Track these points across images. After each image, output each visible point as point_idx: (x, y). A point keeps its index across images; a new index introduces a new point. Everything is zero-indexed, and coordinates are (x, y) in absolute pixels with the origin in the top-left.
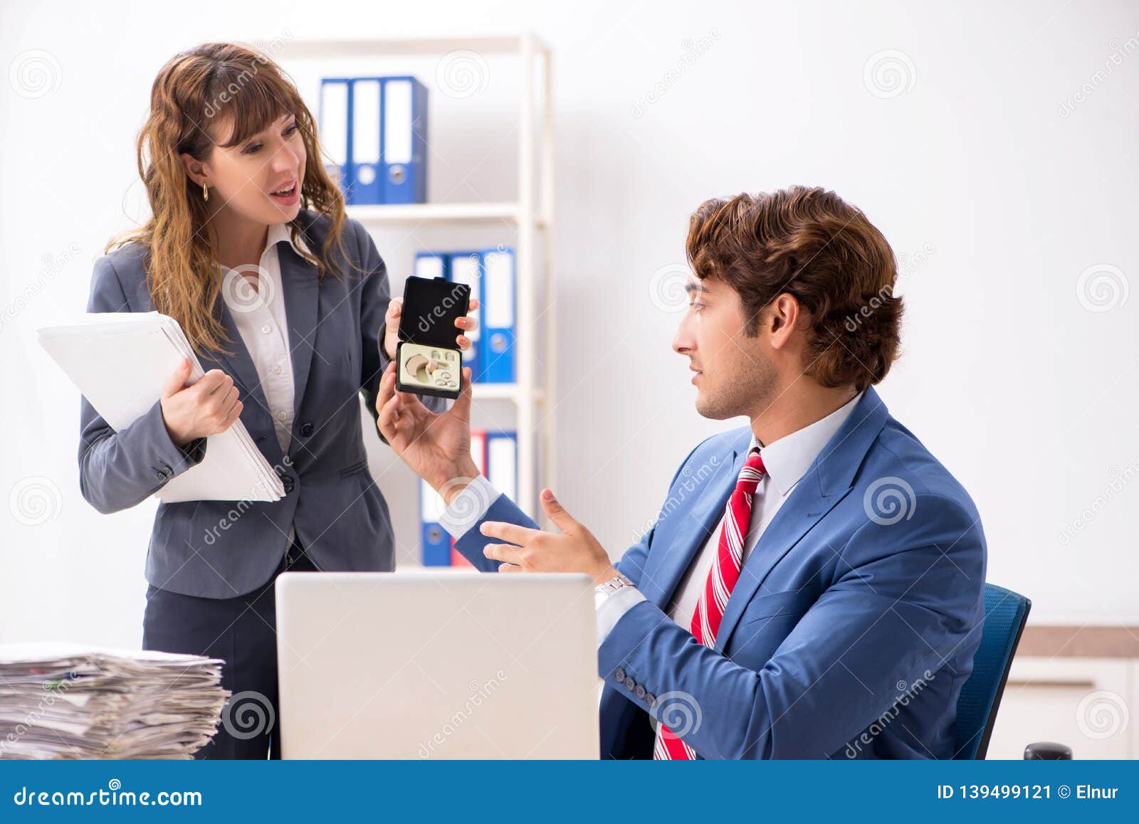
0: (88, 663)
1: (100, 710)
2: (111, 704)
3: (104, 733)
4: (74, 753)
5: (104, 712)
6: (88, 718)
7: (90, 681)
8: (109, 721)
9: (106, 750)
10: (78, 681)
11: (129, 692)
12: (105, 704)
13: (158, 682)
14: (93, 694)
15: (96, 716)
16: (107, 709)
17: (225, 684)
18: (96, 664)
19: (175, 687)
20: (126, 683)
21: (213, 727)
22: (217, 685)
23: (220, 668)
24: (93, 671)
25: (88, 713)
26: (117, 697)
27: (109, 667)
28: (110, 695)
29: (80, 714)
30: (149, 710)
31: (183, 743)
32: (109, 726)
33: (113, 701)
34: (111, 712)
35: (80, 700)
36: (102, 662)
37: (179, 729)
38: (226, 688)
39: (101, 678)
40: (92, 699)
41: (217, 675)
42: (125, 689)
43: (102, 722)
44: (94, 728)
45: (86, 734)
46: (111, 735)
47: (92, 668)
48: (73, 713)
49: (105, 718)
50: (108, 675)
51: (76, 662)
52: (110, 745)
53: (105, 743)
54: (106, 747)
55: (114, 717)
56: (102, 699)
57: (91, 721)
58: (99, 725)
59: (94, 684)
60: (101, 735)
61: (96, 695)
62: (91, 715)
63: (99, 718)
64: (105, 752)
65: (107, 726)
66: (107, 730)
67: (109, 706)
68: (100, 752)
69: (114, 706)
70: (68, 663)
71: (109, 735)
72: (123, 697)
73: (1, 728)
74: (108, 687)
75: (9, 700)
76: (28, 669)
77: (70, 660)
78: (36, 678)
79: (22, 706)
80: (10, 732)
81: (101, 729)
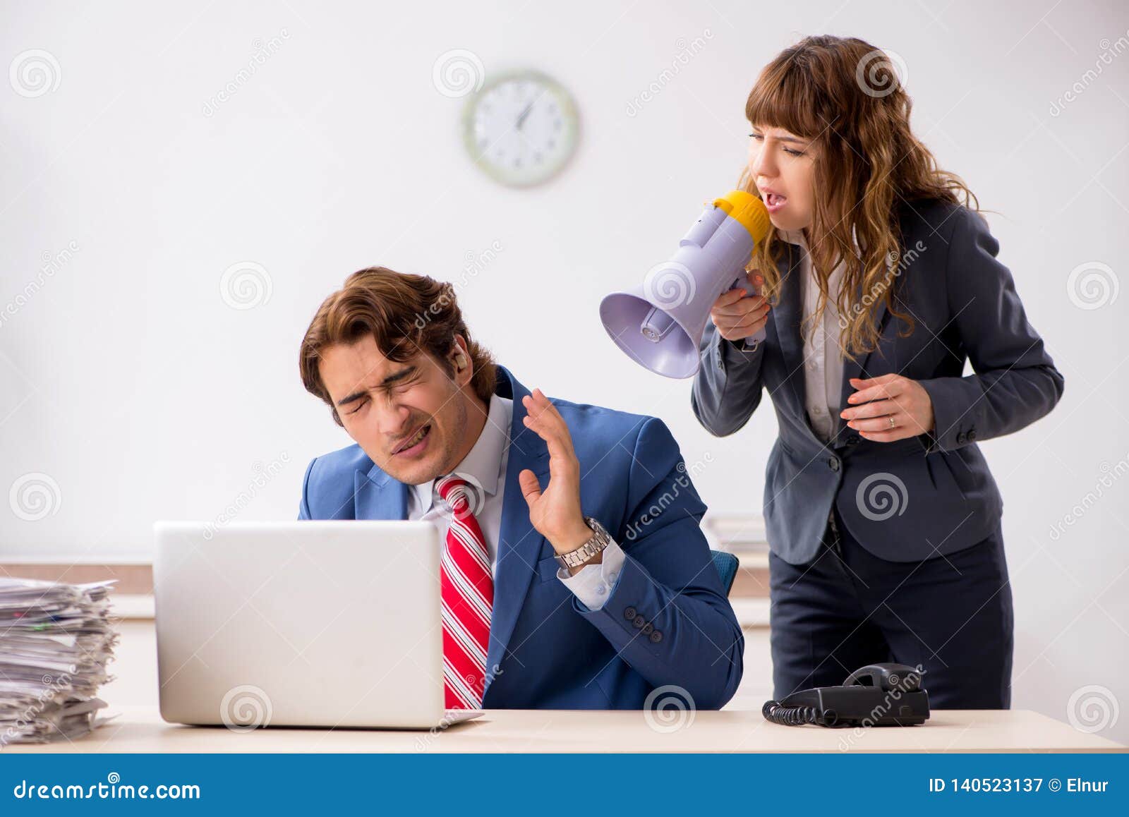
0: (76, 607)
1: (85, 650)
3: (88, 671)
5: (88, 651)
6: (74, 657)
7: (79, 623)
8: (90, 659)
9: (88, 687)
10: (64, 624)
12: (88, 644)
14: (77, 634)
15: (83, 654)
16: (90, 648)
18: (81, 607)
24: (78, 614)
25: (74, 653)
26: (99, 637)
27: (90, 610)
28: (94, 635)
29: (67, 654)
32: (92, 664)
33: (95, 641)
34: (92, 651)
35: (68, 640)
36: (85, 606)
39: (85, 620)
40: (78, 640)
43: (87, 662)
44: (79, 666)
45: (75, 672)
46: (94, 673)
48: (55, 652)
49: (89, 656)
50: (90, 617)
51: (61, 606)
52: (93, 682)
53: (90, 681)
54: (89, 684)
55: (94, 656)
56: (86, 639)
57: (78, 661)
58: (84, 664)
59: (79, 626)
60: (86, 673)
61: (79, 636)
62: (77, 655)
63: (84, 657)
64: (86, 689)
65: (89, 665)
66: (88, 667)
67: (94, 645)
68: (81, 689)
69: (97, 646)
70: (55, 607)
71: (92, 673)
72: (103, 637)
74: (89, 629)
76: (13, 613)
77: (57, 604)
78: (22, 621)
79: (7, 648)
81: (84, 667)
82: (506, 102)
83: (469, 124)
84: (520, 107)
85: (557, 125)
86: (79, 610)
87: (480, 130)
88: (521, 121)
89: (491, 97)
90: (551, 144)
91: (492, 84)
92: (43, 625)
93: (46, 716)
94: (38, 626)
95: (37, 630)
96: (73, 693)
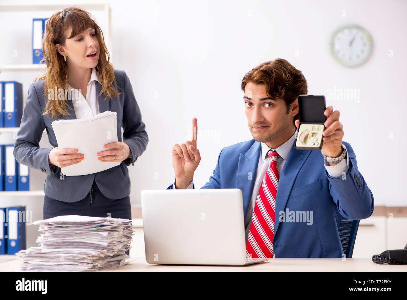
0: (108, 222)
1: (112, 237)
4: (104, 252)
5: (113, 238)
6: (108, 240)
7: (109, 228)
8: (114, 241)
9: (113, 251)
10: (104, 228)
11: (120, 231)
12: (113, 235)
14: (109, 231)
15: (110, 239)
16: (114, 237)
18: (110, 222)
20: (118, 228)
25: (107, 238)
26: (117, 233)
27: (113, 223)
28: (115, 232)
30: (121, 237)
32: (114, 243)
33: (115, 234)
34: (114, 238)
35: (105, 234)
39: (112, 226)
40: (109, 233)
44: (109, 243)
45: (108, 246)
48: (101, 238)
49: (113, 240)
50: (114, 225)
51: (103, 221)
52: (115, 249)
53: (114, 248)
54: (113, 250)
55: (115, 239)
56: (112, 233)
57: (109, 241)
59: (109, 229)
60: (112, 246)
61: (110, 232)
62: (109, 239)
63: (111, 240)
65: (113, 243)
66: (113, 244)
67: (115, 236)
68: (111, 251)
69: (116, 236)
70: (100, 222)
71: (115, 245)
72: (119, 233)
73: (76, 244)
74: (113, 230)
75: (78, 234)
76: (86, 224)
77: (101, 220)
78: (89, 227)
79: (84, 236)
80: (79, 245)
81: (112, 244)
82: (345, 36)
83: (332, 45)
84: (350, 38)
85: (364, 44)
86: (109, 223)
87: (337, 47)
88: (351, 43)
89: (340, 35)
90: (363, 51)
91: (340, 30)
92: (96, 228)
93: (98, 261)
94: (94, 229)
95: (94, 230)
96: (107, 253)
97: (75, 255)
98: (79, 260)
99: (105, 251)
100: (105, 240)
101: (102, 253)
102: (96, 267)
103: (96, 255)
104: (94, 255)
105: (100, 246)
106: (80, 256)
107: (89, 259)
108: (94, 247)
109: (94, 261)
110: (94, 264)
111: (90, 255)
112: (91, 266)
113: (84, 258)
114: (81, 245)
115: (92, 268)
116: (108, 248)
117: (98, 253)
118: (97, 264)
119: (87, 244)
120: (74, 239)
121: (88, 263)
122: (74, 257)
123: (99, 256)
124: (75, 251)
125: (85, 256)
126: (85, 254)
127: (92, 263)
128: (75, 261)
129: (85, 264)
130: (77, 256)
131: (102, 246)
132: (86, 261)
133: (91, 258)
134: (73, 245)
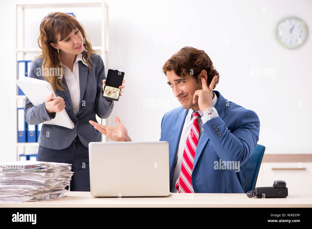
2: (51, 175)
3: (49, 182)
5: (49, 177)
6: (45, 179)
7: (46, 170)
8: (50, 179)
10: (42, 170)
11: (55, 172)
12: (49, 175)
13: (60, 170)
14: (47, 172)
16: (50, 176)
17: (72, 170)
18: (47, 165)
19: (62, 171)
20: (54, 170)
21: (69, 181)
22: (70, 171)
23: (71, 166)
25: (45, 177)
27: (50, 166)
28: (50, 173)
29: (43, 178)
30: (58, 177)
31: (64, 185)
32: (50, 181)
33: (51, 174)
35: (43, 174)
36: (48, 165)
37: (63, 181)
38: (72, 171)
39: (48, 169)
40: (46, 174)
41: (70, 168)
42: (54, 171)
43: (49, 180)
44: (47, 181)
45: (45, 183)
47: (46, 166)
48: (40, 177)
49: (49, 179)
50: (50, 168)
51: (42, 165)
52: (51, 185)
53: (49, 185)
55: (51, 178)
56: (49, 174)
57: (46, 180)
58: (48, 180)
60: (48, 183)
62: (46, 178)
63: (48, 179)
64: (49, 187)
66: (50, 182)
69: (52, 176)
70: (40, 165)
71: (51, 183)
72: (54, 174)
73: (23, 182)
74: (50, 171)
75: (25, 175)
76: (29, 167)
77: (40, 164)
78: (32, 169)
79: (28, 176)
80: (25, 182)
81: (48, 181)
87: (280, 33)
89: (283, 24)
92: (37, 170)
93: (38, 194)
94: (35, 170)
95: (36, 172)
96: (44, 188)
97: (21, 190)
98: (24, 193)
99: (43, 187)
100: (43, 179)
101: (40, 188)
102: (36, 199)
103: (36, 190)
104: (34, 190)
105: (40, 183)
106: (25, 190)
107: (32, 193)
108: (35, 184)
109: (35, 194)
110: (34, 196)
111: (32, 190)
112: (32, 198)
113: (28, 192)
114: (27, 183)
115: (33, 199)
116: (45, 185)
117: (38, 188)
118: (36, 196)
119: (30, 182)
120: (21, 178)
121: (30, 196)
122: (20, 191)
123: (39, 191)
124: (21, 187)
125: (28, 191)
126: (28, 189)
127: (33, 196)
128: (21, 194)
129: (28, 196)
130: (22, 190)
131: (41, 183)
132: (28, 194)
133: (32, 192)
134: (20, 182)
